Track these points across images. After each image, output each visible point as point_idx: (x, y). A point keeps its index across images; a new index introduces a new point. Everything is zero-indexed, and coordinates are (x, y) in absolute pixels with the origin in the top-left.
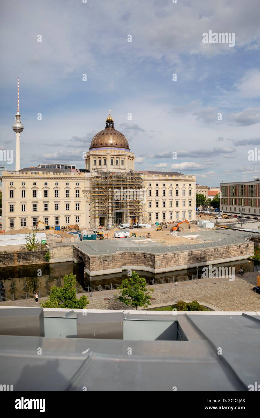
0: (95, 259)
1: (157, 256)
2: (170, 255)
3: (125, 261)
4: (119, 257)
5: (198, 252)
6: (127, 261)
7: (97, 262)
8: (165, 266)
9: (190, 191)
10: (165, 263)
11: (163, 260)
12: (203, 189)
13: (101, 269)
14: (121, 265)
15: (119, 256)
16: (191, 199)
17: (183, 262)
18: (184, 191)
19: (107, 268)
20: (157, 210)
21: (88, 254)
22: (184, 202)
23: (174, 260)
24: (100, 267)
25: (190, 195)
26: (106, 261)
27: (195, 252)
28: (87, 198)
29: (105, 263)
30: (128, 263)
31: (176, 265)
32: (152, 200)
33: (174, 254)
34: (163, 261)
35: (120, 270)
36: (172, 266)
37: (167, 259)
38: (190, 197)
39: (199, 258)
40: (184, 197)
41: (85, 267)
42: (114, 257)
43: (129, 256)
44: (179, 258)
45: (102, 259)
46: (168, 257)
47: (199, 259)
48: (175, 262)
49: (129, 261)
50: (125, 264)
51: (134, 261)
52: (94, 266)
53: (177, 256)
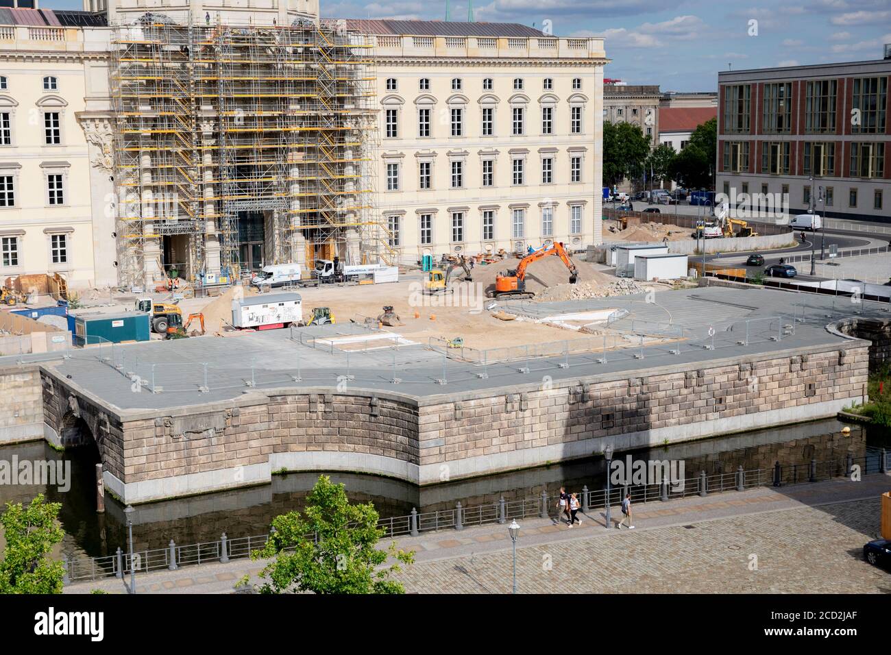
0: (147, 428)
1: (429, 409)
2: (484, 402)
3: (285, 432)
4: (255, 413)
5: (613, 387)
6: (294, 431)
7: (156, 440)
8: (463, 454)
9: (577, 112)
10: (462, 438)
11: (454, 424)
12: (636, 103)
13: (177, 471)
14: (266, 450)
15: (258, 409)
16: (583, 149)
17: (546, 434)
18: (548, 113)
19: (206, 467)
20: (427, 199)
21: (114, 406)
22: (548, 163)
23: (505, 423)
24: (173, 463)
25: (577, 127)
26: (196, 436)
27: (598, 386)
28: (97, 148)
29: (195, 443)
30: (298, 440)
31: (512, 446)
32: (402, 156)
33: (503, 399)
34: (455, 430)
35: (262, 473)
36: (494, 449)
37: (472, 422)
38: (577, 140)
39: (618, 415)
40: (548, 141)
41: (100, 465)
42: (234, 415)
43: (300, 410)
44: (527, 413)
45: (178, 428)
46: (479, 410)
47: (619, 421)
48: (508, 434)
49: (302, 431)
50: (284, 447)
51: (325, 430)
52: (143, 460)
53: (516, 406)
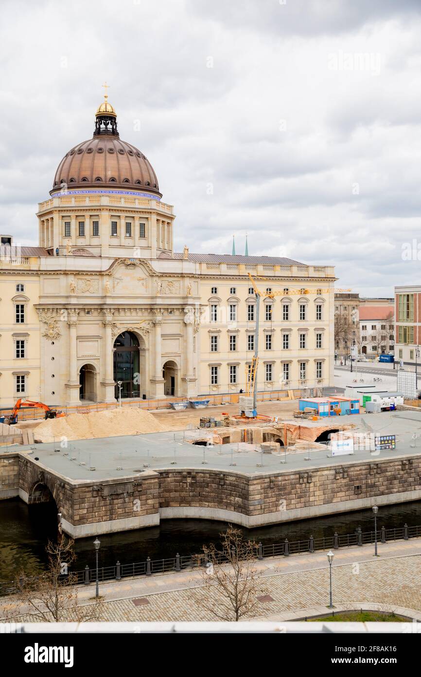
0: (88, 492)
1: (255, 482)
2: (287, 478)
3: (167, 494)
4: (151, 483)
5: (360, 470)
6: (172, 495)
7: (93, 499)
8: (274, 509)
9: (319, 308)
10: (274, 499)
11: (269, 491)
12: (346, 303)
13: (104, 518)
14: (157, 505)
15: (153, 481)
16: (323, 329)
17: (322, 497)
18: (303, 308)
19: (120, 516)
20: (233, 357)
21: (68, 478)
22: (303, 337)
23: (299, 490)
24: (102, 513)
25: (319, 317)
26: (116, 497)
27: (352, 469)
28: (46, 325)
29: (116, 501)
30: (174, 500)
31: (303, 505)
32: (219, 331)
33: (298, 476)
34: (270, 494)
35: (154, 520)
36: (292, 506)
37: (280, 490)
38: (319, 324)
39: (364, 486)
40: (303, 324)
41: (60, 514)
42: (140, 485)
43: (176, 481)
44: (312, 485)
45: (106, 492)
46: (283, 482)
47: (364, 490)
48: (300, 497)
49: (177, 494)
50: (164, 504)
51: (191, 494)
52: (85, 511)
53: (305, 480)
